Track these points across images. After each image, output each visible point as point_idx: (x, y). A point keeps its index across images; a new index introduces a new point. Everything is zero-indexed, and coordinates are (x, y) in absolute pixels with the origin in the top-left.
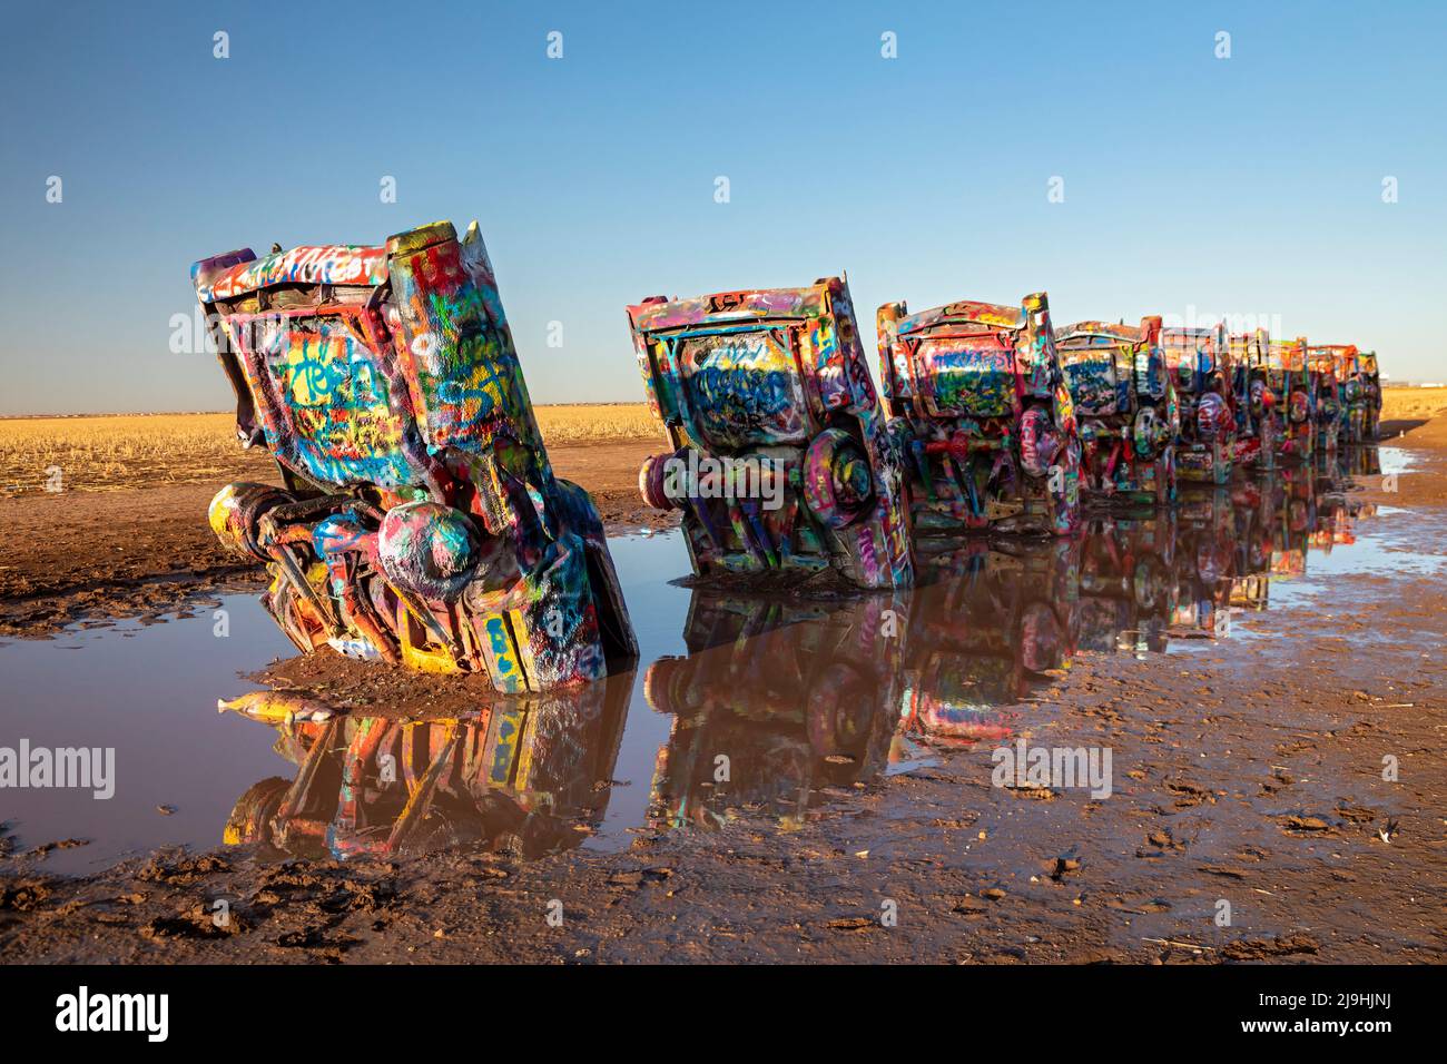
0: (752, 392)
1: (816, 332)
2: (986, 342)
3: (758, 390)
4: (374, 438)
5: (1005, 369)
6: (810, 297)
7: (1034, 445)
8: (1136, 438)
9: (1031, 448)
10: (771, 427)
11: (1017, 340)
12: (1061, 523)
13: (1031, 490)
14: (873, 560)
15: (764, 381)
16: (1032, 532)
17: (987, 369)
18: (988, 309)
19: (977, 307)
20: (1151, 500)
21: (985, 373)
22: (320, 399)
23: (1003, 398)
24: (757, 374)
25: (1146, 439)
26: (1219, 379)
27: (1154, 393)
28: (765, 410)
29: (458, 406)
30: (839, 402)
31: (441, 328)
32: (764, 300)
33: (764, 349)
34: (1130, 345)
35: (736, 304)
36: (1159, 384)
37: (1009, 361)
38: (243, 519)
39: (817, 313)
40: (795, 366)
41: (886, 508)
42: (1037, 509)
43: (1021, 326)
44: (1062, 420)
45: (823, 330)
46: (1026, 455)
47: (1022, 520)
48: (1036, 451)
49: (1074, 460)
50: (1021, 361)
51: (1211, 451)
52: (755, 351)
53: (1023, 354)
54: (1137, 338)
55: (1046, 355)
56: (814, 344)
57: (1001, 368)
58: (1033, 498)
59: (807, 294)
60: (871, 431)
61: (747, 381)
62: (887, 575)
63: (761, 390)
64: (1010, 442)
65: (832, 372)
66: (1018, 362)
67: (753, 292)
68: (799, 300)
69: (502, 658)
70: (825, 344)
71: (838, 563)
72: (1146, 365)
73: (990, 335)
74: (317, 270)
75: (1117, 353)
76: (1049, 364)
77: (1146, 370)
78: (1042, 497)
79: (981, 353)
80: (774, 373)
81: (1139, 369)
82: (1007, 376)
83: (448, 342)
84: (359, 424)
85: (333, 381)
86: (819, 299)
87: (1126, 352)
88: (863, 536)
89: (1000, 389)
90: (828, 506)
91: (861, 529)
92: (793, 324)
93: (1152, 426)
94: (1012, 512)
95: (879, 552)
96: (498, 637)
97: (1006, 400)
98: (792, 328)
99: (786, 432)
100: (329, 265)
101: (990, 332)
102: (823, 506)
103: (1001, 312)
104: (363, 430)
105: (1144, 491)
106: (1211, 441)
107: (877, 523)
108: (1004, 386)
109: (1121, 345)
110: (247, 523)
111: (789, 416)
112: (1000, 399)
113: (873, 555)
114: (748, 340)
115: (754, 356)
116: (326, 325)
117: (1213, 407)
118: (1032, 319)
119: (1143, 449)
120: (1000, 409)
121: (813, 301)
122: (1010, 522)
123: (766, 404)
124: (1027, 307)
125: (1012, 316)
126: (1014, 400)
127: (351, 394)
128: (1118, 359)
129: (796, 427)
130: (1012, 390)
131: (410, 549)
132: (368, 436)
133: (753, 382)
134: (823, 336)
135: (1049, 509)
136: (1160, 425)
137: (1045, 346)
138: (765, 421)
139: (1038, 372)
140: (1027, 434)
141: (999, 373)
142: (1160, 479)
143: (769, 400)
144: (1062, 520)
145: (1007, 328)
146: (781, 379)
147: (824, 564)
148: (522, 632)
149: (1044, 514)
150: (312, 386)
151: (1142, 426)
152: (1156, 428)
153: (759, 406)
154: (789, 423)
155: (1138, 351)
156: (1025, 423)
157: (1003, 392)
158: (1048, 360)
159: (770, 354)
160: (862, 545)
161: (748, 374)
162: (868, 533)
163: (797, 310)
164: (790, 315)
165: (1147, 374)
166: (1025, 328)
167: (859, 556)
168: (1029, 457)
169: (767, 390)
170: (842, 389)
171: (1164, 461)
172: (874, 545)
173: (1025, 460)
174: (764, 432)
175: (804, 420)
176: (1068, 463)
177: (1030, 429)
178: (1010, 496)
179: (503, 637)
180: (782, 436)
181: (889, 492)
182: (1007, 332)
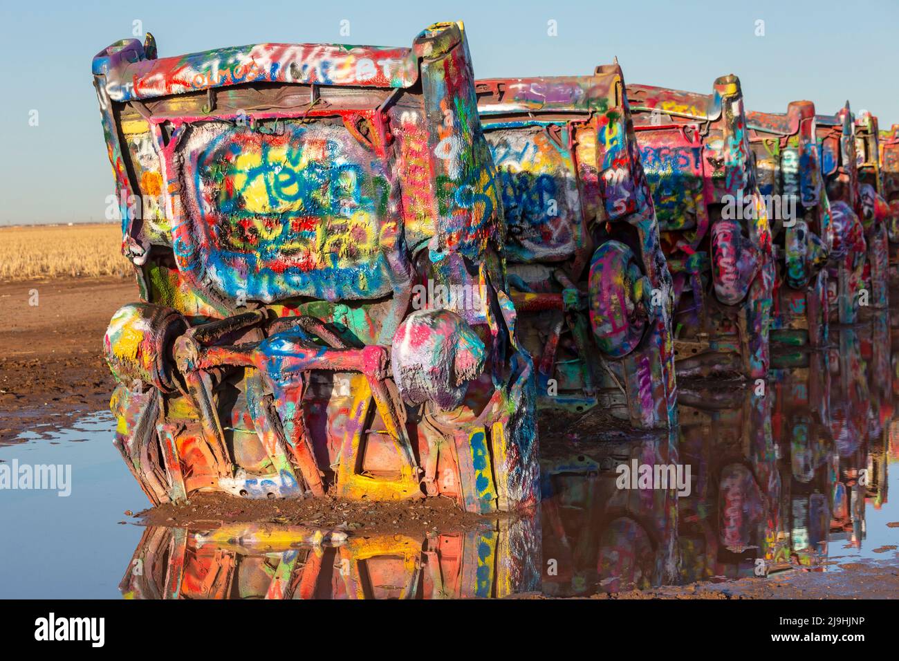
0: (518, 199)
1: (603, 129)
2: (666, 137)
3: (525, 196)
4: (343, 248)
5: (692, 171)
6: (594, 88)
7: (734, 265)
8: (788, 259)
9: (730, 269)
10: (533, 240)
11: (707, 135)
12: (755, 363)
13: (717, 323)
14: (650, 394)
15: (532, 185)
16: (720, 375)
17: (669, 171)
18: (669, 96)
19: (654, 92)
20: (801, 341)
21: (666, 176)
22: (284, 205)
23: (686, 206)
24: (524, 177)
25: (801, 260)
26: (842, 183)
27: (806, 200)
28: (530, 221)
29: (470, 210)
30: (624, 210)
31: (461, 130)
32: (532, 91)
33: (531, 149)
34: (776, 139)
35: (491, 93)
36: (813, 188)
37: (697, 162)
38: (155, 342)
39: (606, 107)
40: (572, 168)
41: (661, 334)
42: (724, 346)
43: (713, 117)
44: (758, 233)
45: (611, 127)
46: (724, 278)
47: (706, 361)
48: (736, 272)
49: (769, 283)
50: (710, 160)
51: (836, 280)
52: (521, 150)
53: (712, 152)
54: (784, 130)
55: (743, 152)
56: (600, 142)
57: (685, 169)
58: (719, 333)
59: (589, 85)
60: (650, 244)
61: (513, 186)
62: (663, 412)
63: (529, 197)
64: (700, 262)
65: (618, 175)
66: (706, 162)
67: (515, 81)
68: (580, 92)
69: (481, 475)
70: (612, 142)
71: (608, 400)
72: (795, 164)
73: (673, 127)
74: (308, 70)
75: (759, 149)
76: (746, 164)
77: (795, 171)
78: (732, 331)
79: (659, 150)
80: (543, 176)
81: (786, 170)
82: (692, 180)
83: (466, 145)
84: (329, 232)
85: (307, 187)
86: (606, 90)
87: (770, 146)
88: (641, 365)
89: (683, 196)
90: (621, 329)
91: (641, 358)
92: (575, 119)
93: (806, 243)
94: (694, 351)
95: (656, 386)
96: (480, 453)
97: (689, 209)
98: (573, 124)
99: (549, 246)
100: (325, 65)
101: (674, 124)
102: (616, 330)
103: (684, 99)
104: (333, 239)
105: (791, 330)
106: (836, 266)
107: (655, 350)
108: (687, 192)
109: (764, 139)
110: (158, 347)
111: (557, 227)
112: (682, 207)
113: (650, 390)
114: (511, 138)
115: (519, 157)
116: (301, 127)
117: (842, 220)
118: (729, 107)
119: (798, 273)
120: (681, 221)
121: (598, 93)
122: (691, 364)
123: (531, 213)
124: (721, 94)
125: (701, 103)
126: (701, 209)
127: (326, 200)
128: (758, 156)
129: (563, 240)
130: (699, 197)
131: (441, 355)
132: (337, 244)
133: (519, 188)
134: (611, 132)
135: (742, 345)
136: (817, 243)
137: (742, 143)
138: (526, 234)
139: (733, 174)
140: (725, 251)
141: (682, 176)
142: (814, 312)
143: (537, 208)
144: (756, 359)
145: (696, 120)
146: (552, 185)
147: (591, 402)
148: (500, 446)
149: (734, 353)
150: (274, 193)
151: (796, 244)
152: (812, 246)
153: (524, 216)
154: (555, 235)
155: (786, 146)
156: (721, 237)
157: (687, 199)
158: (744, 159)
159: (540, 154)
160: (640, 377)
161: (514, 178)
162: (647, 364)
163: (580, 103)
164: (572, 109)
165: (797, 176)
166: (720, 117)
167: (635, 390)
168: (728, 279)
169: (535, 197)
170: (627, 194)
171: (817, 290)
172: (652, 378)
173: (722, 284)
174: (521, 247)
175: (578, 232)
176: (764, 288)
177: (727, 244)
178: (690, 332)
179: (484, 453)
180: (542, 252)
181: (665, 315)
182: (696, 125)
